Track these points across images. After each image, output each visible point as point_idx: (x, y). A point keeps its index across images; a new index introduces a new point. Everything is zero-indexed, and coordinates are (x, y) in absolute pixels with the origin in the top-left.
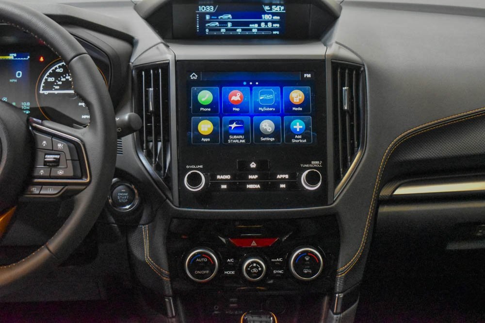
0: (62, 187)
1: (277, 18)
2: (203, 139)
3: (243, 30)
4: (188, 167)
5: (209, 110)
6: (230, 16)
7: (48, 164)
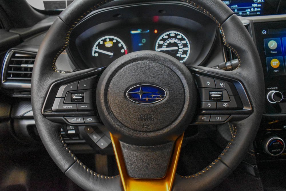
0: (229, 116)
1: (259, 5)
2: (274, 71)
3: (242, 13)
4: (268, 89)
5: (276, 52)
6: (236, 6)
7: (213, 99)
